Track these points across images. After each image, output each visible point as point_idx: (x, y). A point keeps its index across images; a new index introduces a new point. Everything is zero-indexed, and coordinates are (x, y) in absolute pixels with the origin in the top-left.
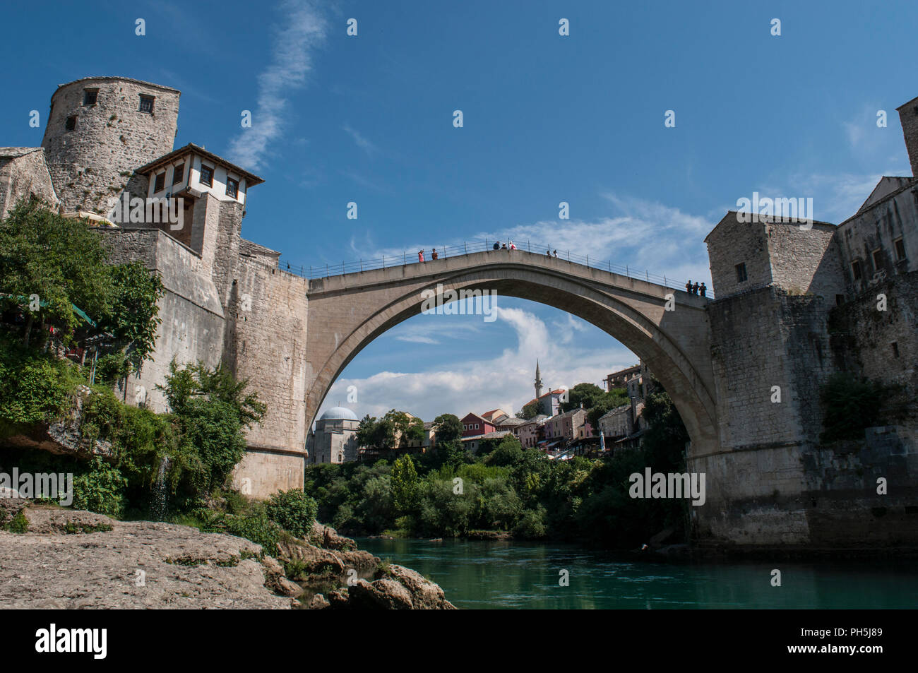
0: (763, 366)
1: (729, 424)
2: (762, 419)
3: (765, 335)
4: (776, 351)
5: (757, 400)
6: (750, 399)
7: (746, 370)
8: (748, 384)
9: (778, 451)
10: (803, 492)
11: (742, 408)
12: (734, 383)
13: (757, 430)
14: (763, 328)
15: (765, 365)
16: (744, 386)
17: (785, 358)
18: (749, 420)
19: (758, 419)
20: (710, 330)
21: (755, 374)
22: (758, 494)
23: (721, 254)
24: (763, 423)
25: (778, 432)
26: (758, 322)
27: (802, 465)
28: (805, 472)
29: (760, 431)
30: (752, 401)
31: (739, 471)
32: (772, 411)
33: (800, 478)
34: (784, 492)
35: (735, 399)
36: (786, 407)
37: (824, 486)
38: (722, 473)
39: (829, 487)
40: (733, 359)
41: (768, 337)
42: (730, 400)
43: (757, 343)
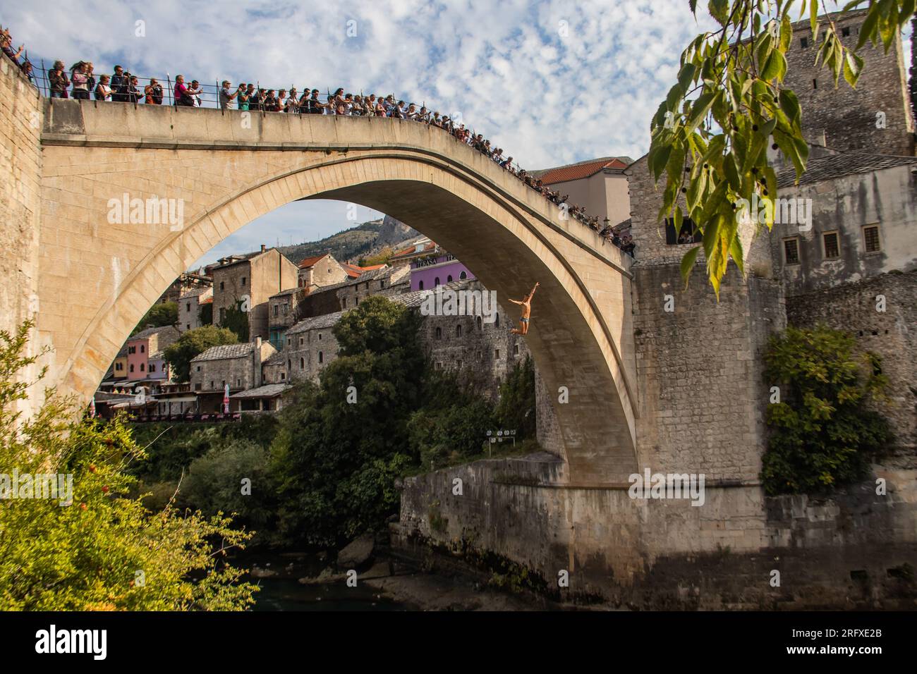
0: (718, 370)
1: (657, 448)
2: (710, 445)
3: (725, 328)
4: (738, 353)
5: (705, 418)
6: (694, 415)
7: (691, 374)
8: (692, 394)
9: (731, 492)
10: (762, 550)
11: (679, 427)
12: (670, 389)
13: (701, 460)
14: (721, 317)
15: (721, 370)
16: (684, 396)
17: (751, 364)
18: (690, 445)
19: (704, 445)
20: (636, 308)
21: (705, 381)
22: (696, 550)
23: (652, 196)
24: (711, 451)
25: (733, 466)
26: (715, 307)
27: (763, 513)
28: (767, 523)
29: (705, 462)
30: (696, 418)
31: (668, 516)
32: (727, 435)
33: (759, 529)
34: (735, 547)
35: (669, 413)
36: (748, 432)
37: (793, 542)
38: (640, 518)
39: (799, 544)
40: (670, 355)
41: (729, 331)
42: (661, 414)
43: (711, 337)
